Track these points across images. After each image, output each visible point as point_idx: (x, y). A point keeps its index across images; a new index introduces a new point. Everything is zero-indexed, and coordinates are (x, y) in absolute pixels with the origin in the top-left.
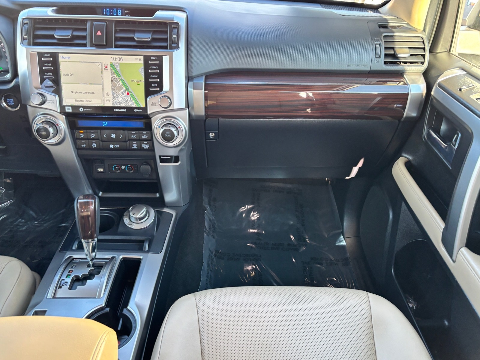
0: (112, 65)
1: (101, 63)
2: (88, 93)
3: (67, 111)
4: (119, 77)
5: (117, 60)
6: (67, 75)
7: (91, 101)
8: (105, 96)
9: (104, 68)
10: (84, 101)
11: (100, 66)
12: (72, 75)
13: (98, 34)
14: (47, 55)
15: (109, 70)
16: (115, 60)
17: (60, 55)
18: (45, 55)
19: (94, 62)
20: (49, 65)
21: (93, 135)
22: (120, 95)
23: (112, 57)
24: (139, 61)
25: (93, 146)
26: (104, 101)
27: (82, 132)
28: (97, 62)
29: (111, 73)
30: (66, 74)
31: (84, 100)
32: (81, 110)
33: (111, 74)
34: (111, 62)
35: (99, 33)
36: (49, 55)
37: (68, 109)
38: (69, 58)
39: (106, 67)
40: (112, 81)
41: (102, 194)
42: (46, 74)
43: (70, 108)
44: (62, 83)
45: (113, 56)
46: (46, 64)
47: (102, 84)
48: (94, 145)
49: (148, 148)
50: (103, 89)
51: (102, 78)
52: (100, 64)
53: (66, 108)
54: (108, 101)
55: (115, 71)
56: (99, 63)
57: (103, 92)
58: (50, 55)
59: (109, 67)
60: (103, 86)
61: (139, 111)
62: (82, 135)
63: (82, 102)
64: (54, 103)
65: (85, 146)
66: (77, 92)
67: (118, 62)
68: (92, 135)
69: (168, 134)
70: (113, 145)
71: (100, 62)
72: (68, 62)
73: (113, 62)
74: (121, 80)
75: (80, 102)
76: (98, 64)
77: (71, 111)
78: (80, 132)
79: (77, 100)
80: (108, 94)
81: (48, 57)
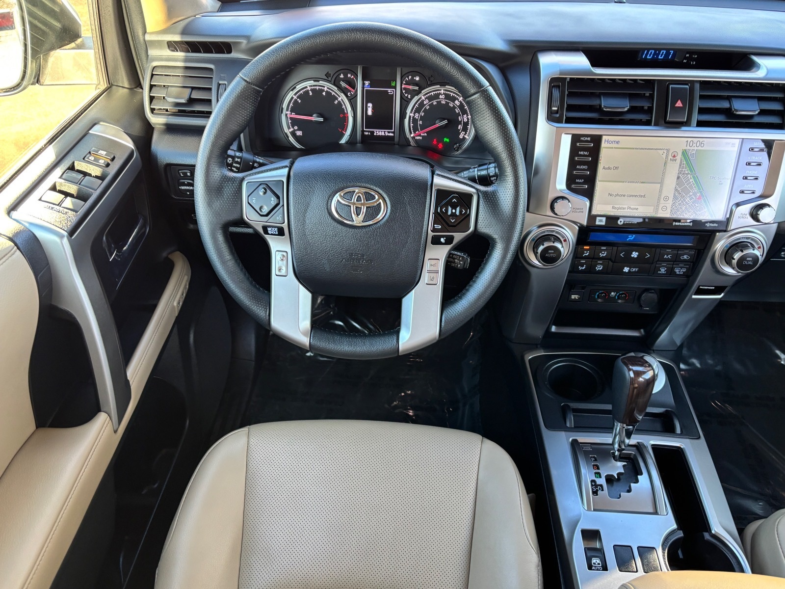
0: (684, 153)
1: (668, 150)
2: (636, 196)
3: (597, 223)
4: (691, 171)
5: (695, 145)
6: (609, 168)
7: (637, 209)
8: (662, 201)
9: (670, 157)
10: (626, 209)
11: (665, 154)
12: (617, 168)
13: (677, 105)
14: (586, 139)
15: (678, 161)
16: (691, 145)
17: (604, 138)
18: (582, 139)
19: (656, 149)
20: (586, 153)
21: (604, 254)
22: (687, 200)
23: (687, 141)
24: (732, 146)
25: (597, 268)
26: (657, 210)
27: (588, 247)
28: (661, 149)
29: (680, 165)
30: (606, 167)
31: (626, 207)
32: (620, 222)
33: (680, 168)
34: (685, 148)
35: (679, 104)
36: (589, 139)
37: (601, 221)
38: (618, 142)
39: (674, 156)
40: (678, 178)
41: (556, 329)
42: (578, 167)
43: (604, 219)
44: (597, 181)
45: (690, 139)
46: (582, 153)
47: (661, 183)
48: (599, 268)
49: (682, 273)
50: (661, 191)
51: (664, 173)
52: (665, 151)
53: (598, 218)
54: (665, 208)
55: (688, 163)
56: (663, 151)
57: (660, 195)
58: (591, 139)
59: (679, 157)
60: (661, 187)
61: (713, 225)
62: (586, 253)
63: (623, 210)
64: (582, 212)
65: (584, 268)
66: (617, 195)
67: (696, 148)
68: (603, 252)
69: (749, 261)
70: (628, 269)
71: (666, 148)
72: (615, 148)
73: (688, 147)
74: (694, 177)
75: (619, 210)
76: (661, 152)
77: (603, 223)
78: (585, 247)
79: (615, 206)
80: (666, 199)
81: (587, 141)
